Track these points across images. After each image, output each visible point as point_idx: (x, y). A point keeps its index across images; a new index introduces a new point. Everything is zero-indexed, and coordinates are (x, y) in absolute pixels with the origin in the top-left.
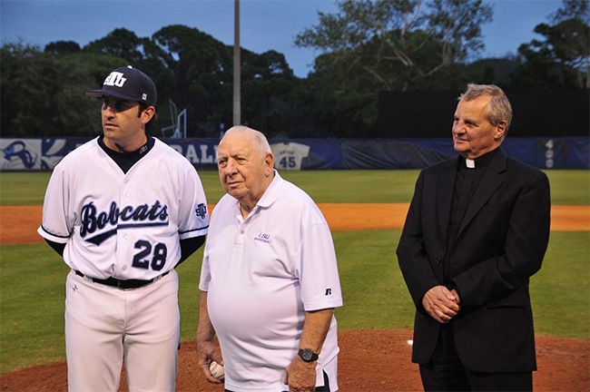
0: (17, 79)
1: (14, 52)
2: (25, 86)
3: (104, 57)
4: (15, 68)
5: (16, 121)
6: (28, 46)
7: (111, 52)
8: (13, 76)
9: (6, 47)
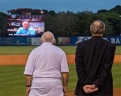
0: (86, 21)
1: (86, 13)
2: (88, 22)
3: (113, 13)
4: (86, 17)
5: (85, 32)
6: (89, 12)
7: (115, 12)
8: (85, 20)
9: (84, 12)
